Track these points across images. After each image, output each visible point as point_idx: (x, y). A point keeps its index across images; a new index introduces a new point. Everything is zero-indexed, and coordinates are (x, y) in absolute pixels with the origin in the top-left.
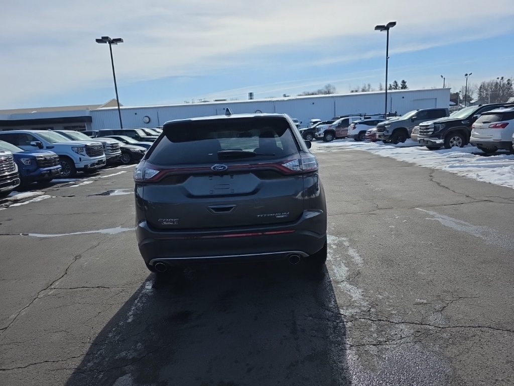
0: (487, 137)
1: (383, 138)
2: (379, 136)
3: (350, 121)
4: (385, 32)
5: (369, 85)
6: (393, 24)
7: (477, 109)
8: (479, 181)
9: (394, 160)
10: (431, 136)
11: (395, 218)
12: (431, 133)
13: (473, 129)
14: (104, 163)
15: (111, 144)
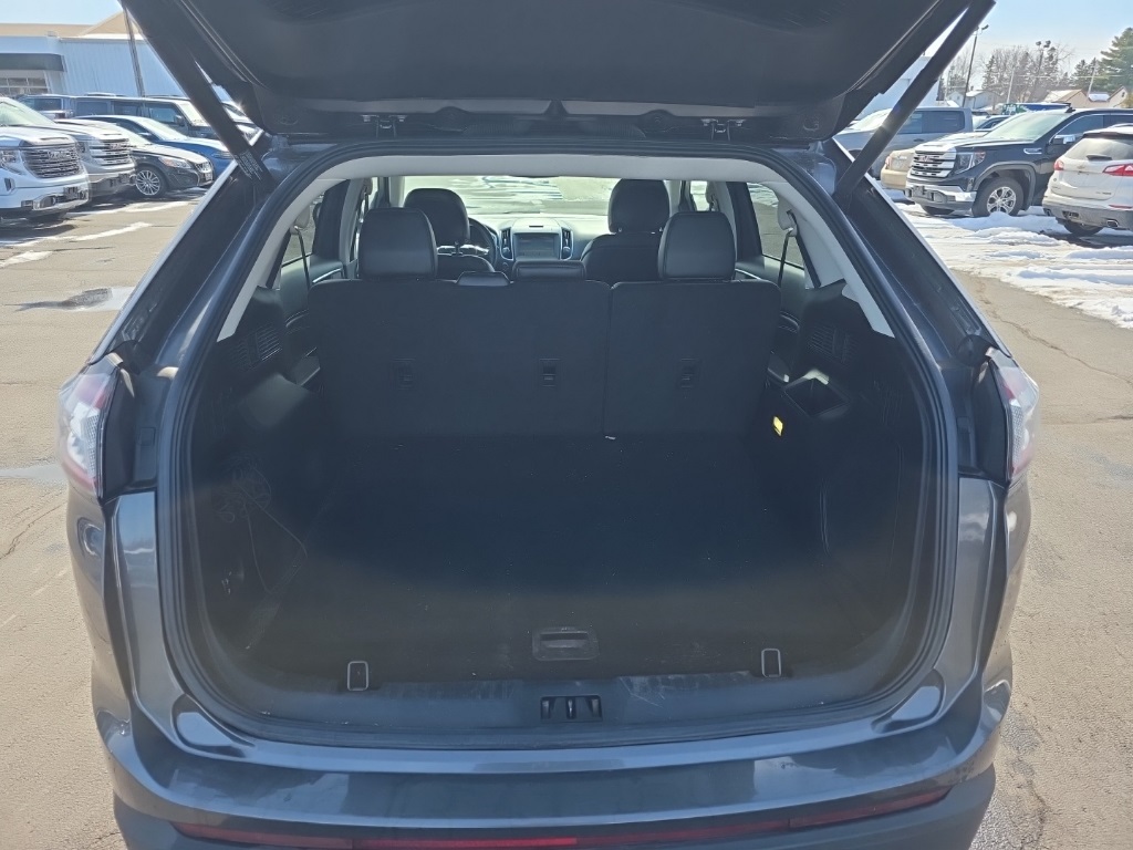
0: (1096, 196)
7: (1063, 118)
10: (944, 182)
12: (943, 174)
13: (1056, 172)
14: (81, 196)
15: (105, 141)
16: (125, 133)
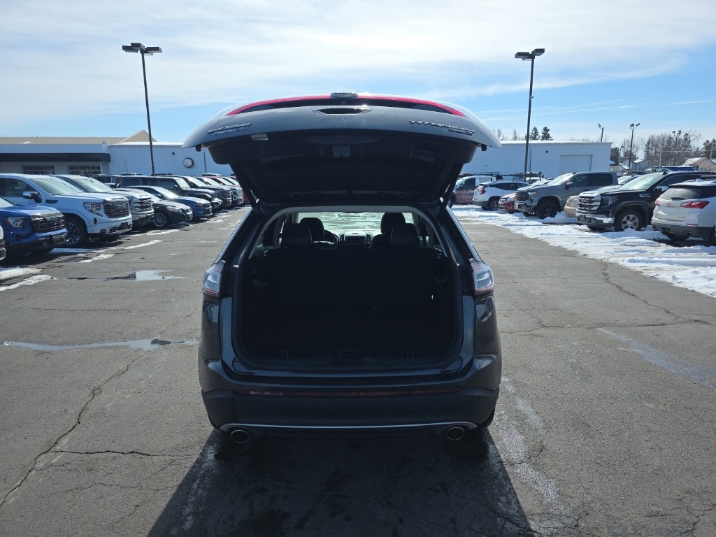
0: (678, 219)
1: (524, 210)
2: (519, 206)
3: (477, 182)
4: (529, 62)
5: (499, 131)
6: (540, 51)
7: (661, 178)
8: (677, 287)
9: (545, 244)
10: (596, 213)
11: (573, 345)
12: (595, 208)
13: (657, 207)
14: (129, 227)
15: (140, 199)
16: (149, 195)
